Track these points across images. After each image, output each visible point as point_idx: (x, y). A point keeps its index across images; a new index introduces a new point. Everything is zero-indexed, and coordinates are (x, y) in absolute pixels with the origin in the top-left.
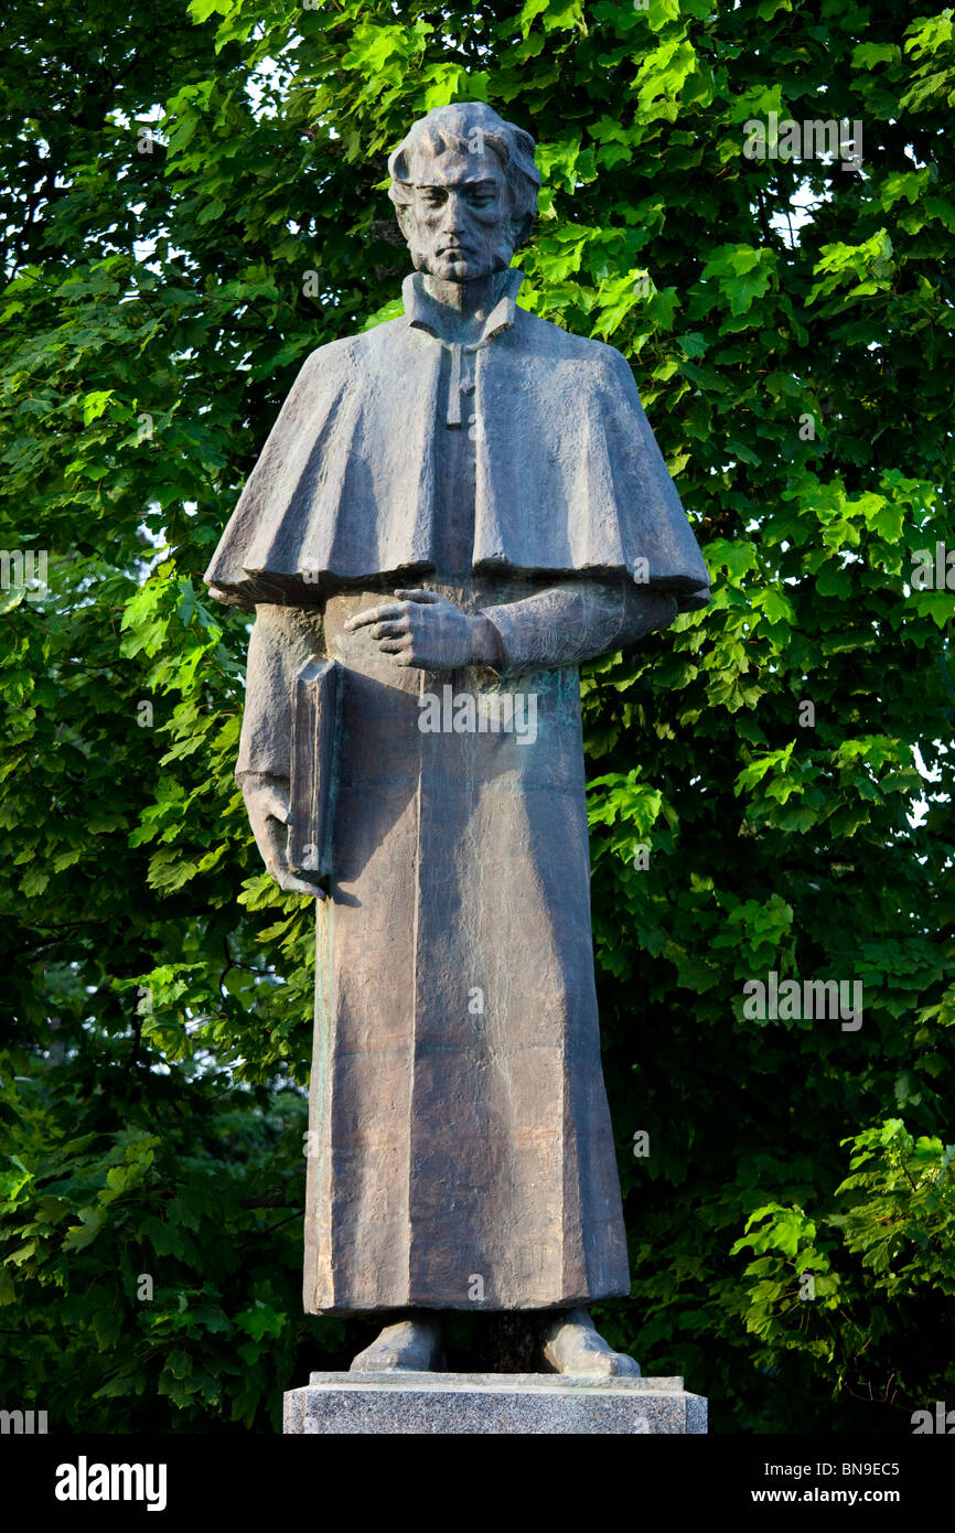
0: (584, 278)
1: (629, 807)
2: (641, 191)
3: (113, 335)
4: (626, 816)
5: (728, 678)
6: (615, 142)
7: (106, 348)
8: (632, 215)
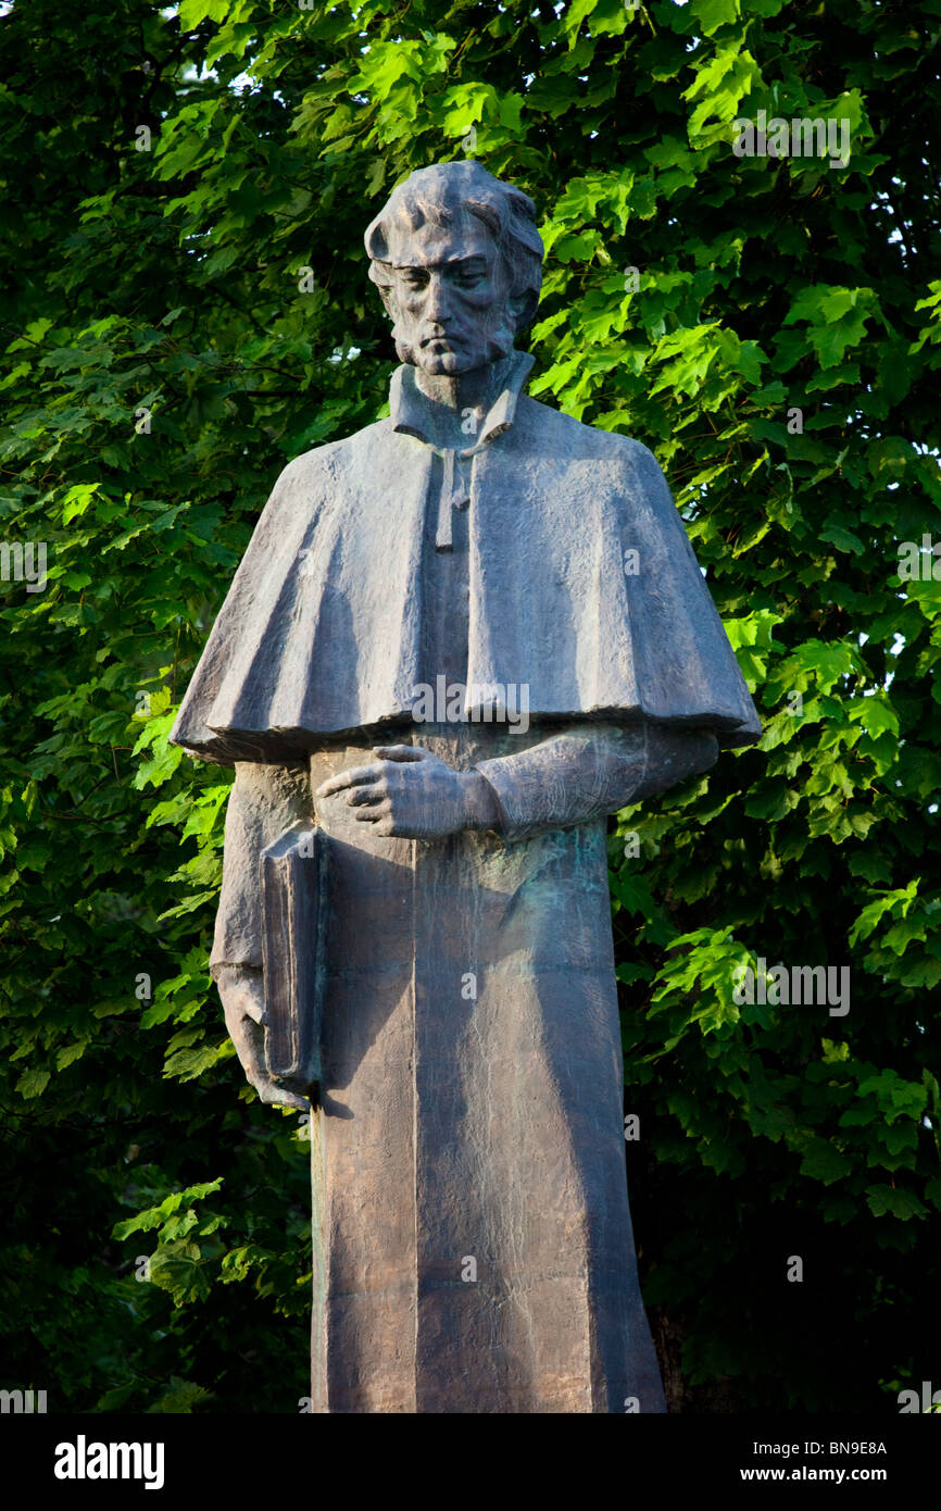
0: (636, 337)
1: (710, 974)
2: (713, 226)
3: (103, 414)
4: (706, 985)
5: (830, 804)
6: (675, 168)
7: (97, 431)
8: (703, 254)
